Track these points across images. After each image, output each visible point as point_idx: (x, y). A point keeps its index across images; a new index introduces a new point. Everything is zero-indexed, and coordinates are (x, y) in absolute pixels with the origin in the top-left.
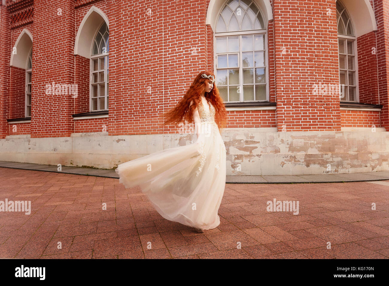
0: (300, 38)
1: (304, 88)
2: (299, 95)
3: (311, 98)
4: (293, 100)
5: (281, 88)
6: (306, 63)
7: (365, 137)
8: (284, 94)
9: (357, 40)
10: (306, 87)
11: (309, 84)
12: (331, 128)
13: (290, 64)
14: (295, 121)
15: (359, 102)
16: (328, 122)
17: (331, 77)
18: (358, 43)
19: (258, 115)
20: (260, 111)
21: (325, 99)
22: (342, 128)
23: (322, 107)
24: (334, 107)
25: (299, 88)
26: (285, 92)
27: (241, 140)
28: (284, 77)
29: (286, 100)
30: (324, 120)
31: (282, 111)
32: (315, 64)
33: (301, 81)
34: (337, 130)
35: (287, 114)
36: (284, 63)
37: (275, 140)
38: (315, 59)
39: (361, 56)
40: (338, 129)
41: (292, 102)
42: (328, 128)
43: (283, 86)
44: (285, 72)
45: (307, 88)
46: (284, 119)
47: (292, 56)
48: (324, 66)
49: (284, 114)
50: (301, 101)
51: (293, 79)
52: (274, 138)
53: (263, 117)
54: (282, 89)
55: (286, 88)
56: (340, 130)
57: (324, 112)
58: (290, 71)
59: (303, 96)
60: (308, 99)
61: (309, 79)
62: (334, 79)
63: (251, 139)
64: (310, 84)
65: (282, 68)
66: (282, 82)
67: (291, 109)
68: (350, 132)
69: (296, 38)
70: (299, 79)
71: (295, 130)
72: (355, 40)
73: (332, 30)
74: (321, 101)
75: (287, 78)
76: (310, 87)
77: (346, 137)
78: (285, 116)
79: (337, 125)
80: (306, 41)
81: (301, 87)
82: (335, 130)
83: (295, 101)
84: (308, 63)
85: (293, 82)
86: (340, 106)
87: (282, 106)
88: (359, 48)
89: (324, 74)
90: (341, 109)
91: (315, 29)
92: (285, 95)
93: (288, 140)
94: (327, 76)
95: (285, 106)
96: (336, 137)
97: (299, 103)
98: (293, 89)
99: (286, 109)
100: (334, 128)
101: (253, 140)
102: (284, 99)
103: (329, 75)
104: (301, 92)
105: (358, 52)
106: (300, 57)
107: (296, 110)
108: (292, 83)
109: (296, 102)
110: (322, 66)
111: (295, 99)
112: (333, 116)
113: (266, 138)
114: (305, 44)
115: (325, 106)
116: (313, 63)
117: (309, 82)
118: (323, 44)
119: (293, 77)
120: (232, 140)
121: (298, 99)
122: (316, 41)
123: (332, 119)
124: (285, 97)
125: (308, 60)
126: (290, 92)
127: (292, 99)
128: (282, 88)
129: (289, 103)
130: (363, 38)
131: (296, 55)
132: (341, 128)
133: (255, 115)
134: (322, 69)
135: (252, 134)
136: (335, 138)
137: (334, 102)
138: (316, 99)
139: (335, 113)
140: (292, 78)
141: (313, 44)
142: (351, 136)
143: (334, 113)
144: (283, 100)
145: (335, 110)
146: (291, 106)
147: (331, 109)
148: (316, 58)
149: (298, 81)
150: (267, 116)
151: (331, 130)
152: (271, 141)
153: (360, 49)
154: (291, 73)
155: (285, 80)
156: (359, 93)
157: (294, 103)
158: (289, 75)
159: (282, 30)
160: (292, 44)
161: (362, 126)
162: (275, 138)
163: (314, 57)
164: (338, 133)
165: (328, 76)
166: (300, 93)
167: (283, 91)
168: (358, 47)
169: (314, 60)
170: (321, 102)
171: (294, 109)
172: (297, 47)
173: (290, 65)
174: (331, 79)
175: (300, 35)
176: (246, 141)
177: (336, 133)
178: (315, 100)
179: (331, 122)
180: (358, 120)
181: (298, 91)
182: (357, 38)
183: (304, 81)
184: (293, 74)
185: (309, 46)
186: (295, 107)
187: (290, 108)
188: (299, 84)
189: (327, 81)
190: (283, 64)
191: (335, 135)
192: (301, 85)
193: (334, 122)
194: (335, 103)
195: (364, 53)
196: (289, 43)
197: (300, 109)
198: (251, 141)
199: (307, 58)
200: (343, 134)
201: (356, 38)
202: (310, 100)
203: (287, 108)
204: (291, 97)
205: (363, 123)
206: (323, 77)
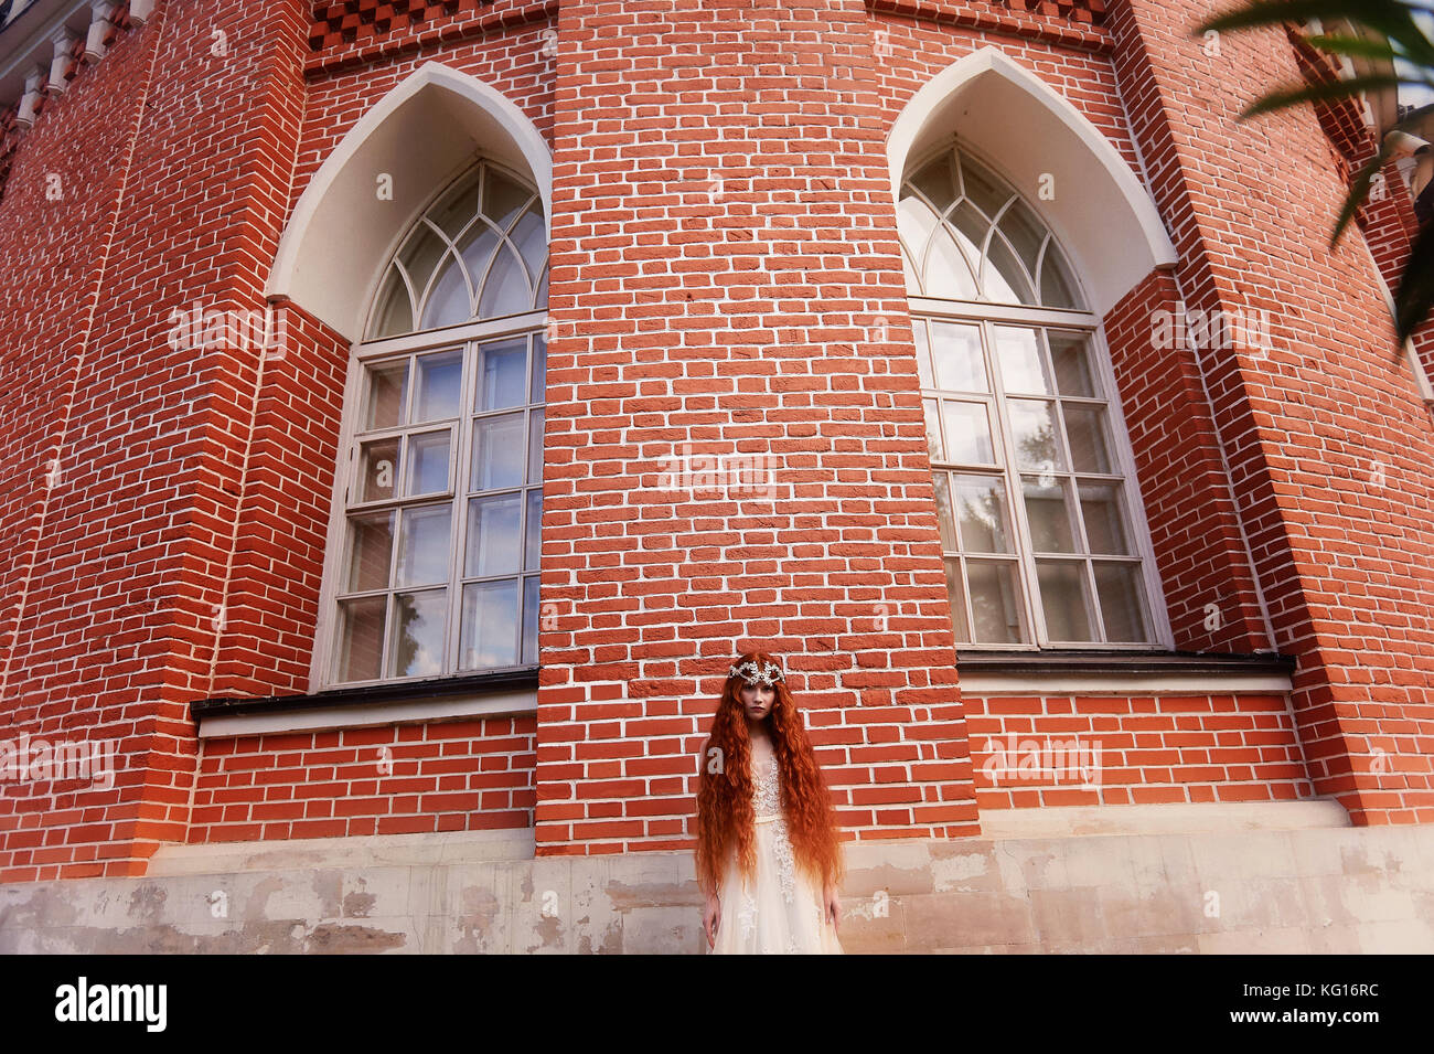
0: (686, 304)
1: (709, 569)
2: (677, 607)
3: (752, 629)
4: (640, 642)
5: (565, 578)
6: (721, 426)
7: (1166, 876)
8: (580, 608)
9: (1107, 328)
10: (723, 560)
11: (738, 542)
12: (902, 817)
13: (624, 435)
14: (648, 779)
15: (1171, 645)
16: (881, 776)
17: (881, 492)
18: (1110, 339)
19: (462, 748)
20: (471, 723)
21: (849, 626)
22: (985, 816)
23: (830, 682)
24: (917, 678)
25: (676, 567)
26: (587, 600)
27: (293, 924)
28: (588, 513)
29: (591, 648)
30: (848, 765)
31: (565, 714)
32: (778, 431)
33: (689, 529)
34: (953, 832)
35: (597, 732)
36: (590, 433)
37: (500, 918)
38: (774, 401)
39: (1135, 397)
40: (960, 824)
41: (629, 659)
42: (884, 818)
43: (579, 562)
44: (593, 486)
45: (725, 569)
46: (576, 772)
47: (638, 396)
48: (833, 439)
49: (577, 733)
50: (690, 649)
51: (640, 520)
52: (498, 907)
53: (487, 764)
54: (574, 583)
55: (598, 576)
56: (976, 830)
57: (843, 710)
58: (624, 475)
59: (701, 616)
60: (737, 629)
61: (741, 515)
62: (904, 508)
63: (350, 914)
64: (743, 545)
65: (575, 462)
66: (572, 542)
67: (625, 700)
68: (1043, 844)
69: (664, 302)
70: (674, 517)
71: (647, 839)
72: (1094, 329)
73: (873, 254)
74: (819, 641)
75: (605, 516)
76: (744, 557)
77: (1014, 881)
78: (583, 752)
79: (949, 794)
80: (717, 314)
81: (688, 562)
82: (939, 832)
83: (646, 652)
84: (731, 424)
85: (640, 537)
86: (960, 667)
87: (571, 684)
88: (1118, 366)
89: (836, 483)
90: (968, 686)
91: (772, 255)
92: (590, 616)
93: (586, 920)
94: (855, 492)
95: (587, 685)
96: (941, 885)
97: (676, 661)
98: (642, 579)
99: (589, 702)
100: (925, 816)
101: (365, 924)
102: (580, 639)
103: (869, 483)
104: (690, 592)
105: (1121, 385)
106: (683, 398)
107: (654, 709)
108: (632, 544)
109: (655, 657)
110: (818, 436)
111: (648, 635)
112: (910, 733)
113: (443, 905)
114: (713, 332)
115: (855, 670)
116: (765, 423)
117: (742, 532)
118: (821, 326)
119: (640, 507)
120: (239, 927)
121: (669, 633)
122: (777, 313)
123: (909, 754)
124: (590, 629)
125: (730, 412)
126: (620, 597)
127: (633, 635)
128: (573, 573)
129: (612, 664)
130: (1125, 312)
131: (662, 388)
132: (981, 813)
133: (449, 749)
134: (819, 455)
135: (362, 881)
136: (929, 890)
137: (913, 641)
138: (789, 627)
139: (925, 714)
140: (632, 514)
141: (761, 328)
142: (1056, 875)
143: (921, 715)
144: (573, 647)
145: (926, 697)
146: (624, 684)
147: (893, 691)
148: (780, 396)
149: (672, 527)
150: (510, 755)
151: (908, 834)
152: (475, 927)
153: (1124, 368)
154: (625, 484)
155: (593, 525)
156: (1163, 597)
157: (642, 663)
158: (618, 499)
159: (587, 273)
160: (637, 333)
161: (1174, 796)
162: (502, 902)
163: (769, 392)
164: (952, 853)
165: (865, 492)
166: (684, 601)
167: (578, 593)
168: (1115, 361)
169: (765, 410)
170: (825, 645)
171: (643, 701)
172: (666, 350)
173: (623, 443)
174: (879, 508)
175: (682, 287)
176: (319, 930)
177: (936, 853)
178: (780, 635)
179: (899, 775)
180: (1133, 759)
181: (670, 587)
182: (1105, 319)
183: (708, 526)
184: (641, 489)
185: (737, 339)
186: (652, 686)
187: (620, 697)
188: (674, 548)
189: (853, 521)
190: (581, 441)
191: (926, 870)
192: (688, 550)
193: (920, 774)
194: (923, 648)
195: (1141, 383)
196: (622, 332)
197: (680, 699)
198: (348, 929)
199: (724, 403)
200: (991, 862)
201: (1097, 320)
202: (745, 636)
203: (598, 693)
204: (624, 626)
205: (1181, 776)
206: (826, 498)
